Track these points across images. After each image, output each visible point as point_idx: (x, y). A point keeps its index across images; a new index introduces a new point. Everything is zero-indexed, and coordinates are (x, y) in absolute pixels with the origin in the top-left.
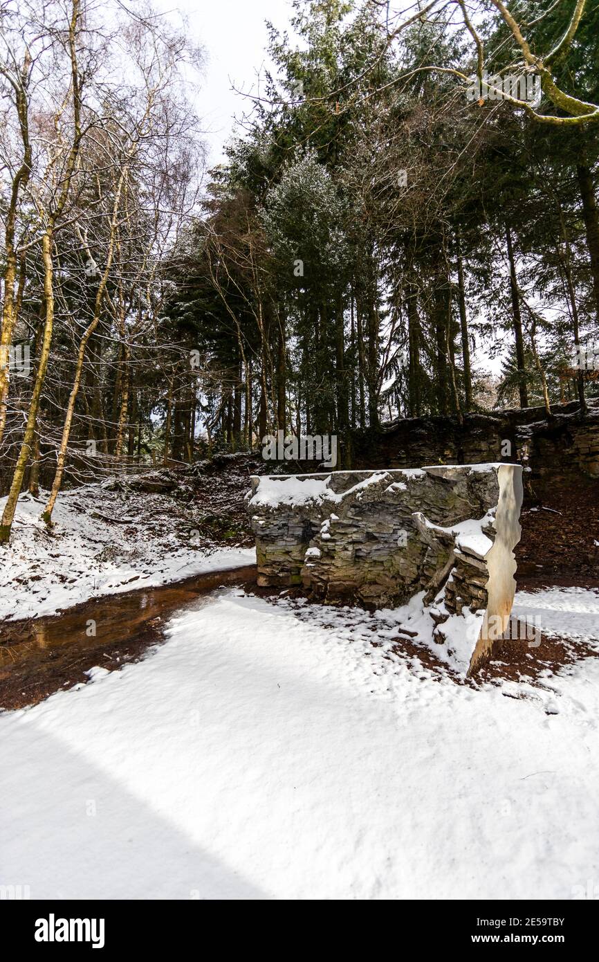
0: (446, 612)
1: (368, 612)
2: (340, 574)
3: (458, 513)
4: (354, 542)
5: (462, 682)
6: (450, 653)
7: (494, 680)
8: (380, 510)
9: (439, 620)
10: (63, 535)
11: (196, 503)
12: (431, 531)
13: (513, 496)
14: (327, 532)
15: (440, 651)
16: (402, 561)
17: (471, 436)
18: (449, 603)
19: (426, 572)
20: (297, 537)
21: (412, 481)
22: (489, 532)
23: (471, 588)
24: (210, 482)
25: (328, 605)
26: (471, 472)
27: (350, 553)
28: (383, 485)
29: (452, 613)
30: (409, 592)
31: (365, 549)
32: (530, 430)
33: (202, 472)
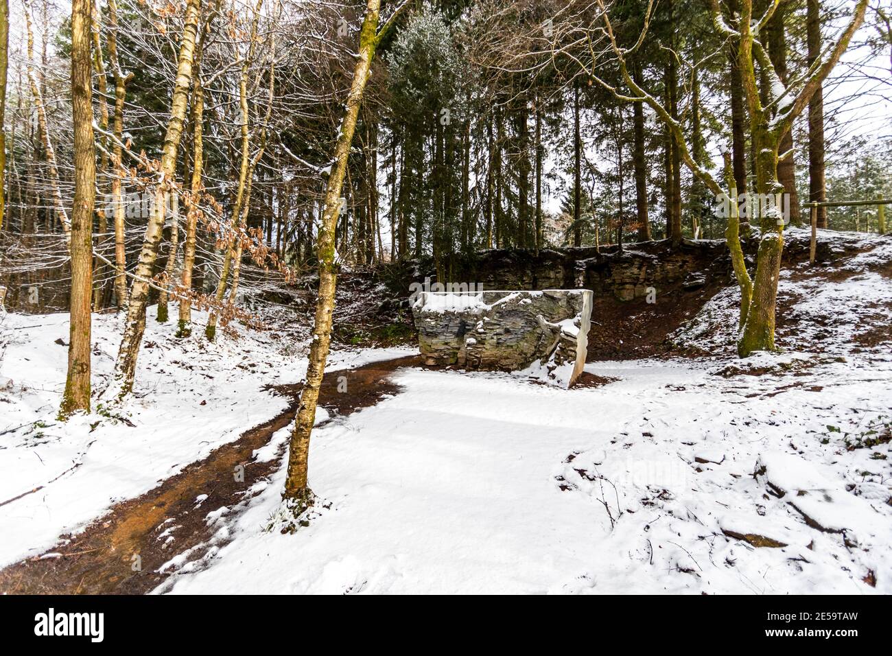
0: (555, 365)
1: (507, 373)
2: (488, 353)
3: (561, 316)
4: (497, 334)
5: (567, 390)
6: (558, 382)
7: (580, 388)
8: (514, 315)
9: (551, 369)
12: (547, 325)
13: (589, 307)
14: (481, 328)
16: (525, 344)
17: (543, 266)
18: (556, 360)
19: (540, 349)
20: (454, 333)
21: (535, 298)
22: (578, 325)
23: (569, 352)
25: (481, 371)
26: (569, 294)
27: (494, 341)
28: (517, 300)
29: (558, 365)
30: (530, 361)
31: (503, 338)
32: (584, 264)
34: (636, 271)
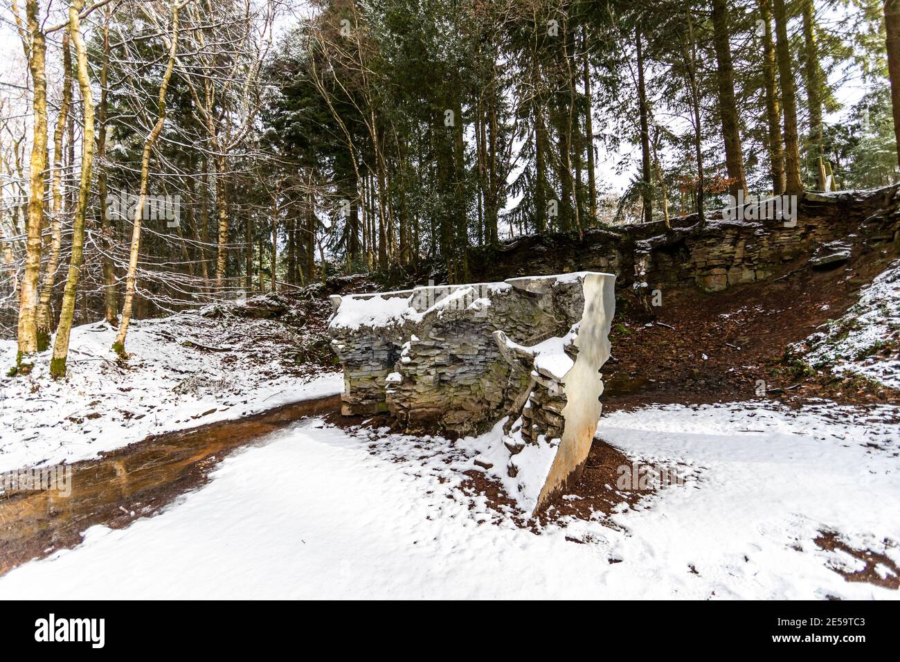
0: (521, 441)
1: (449, 441)
2: (422, 400)
3: (543, 330)
4: (437, 366)
5: (525, 524)
6: (520, 488)
7: (561, 519)
8: (465, 329)
9: (515, 450)
10: (141, 366)
11: (309, 328)
12: (512, 351)
13: (602, 309)
14: (407, 356)
15: (510, 485)
16: (488, 384)
17: (590, 252)
18: (525, 431)
19: (509, 397)
20: (383, 362)
21: (497, 296)
22: (571, 351)
23: (548, 415)
24: (324, 305)
25: (408, 434)
26: (556, 284)
27: (431, 378)
29: (528, 442)
30: (494, 418)
31: (448, 373)
32: (649, 245)
33: (315, 296)
34: (728, 248)
